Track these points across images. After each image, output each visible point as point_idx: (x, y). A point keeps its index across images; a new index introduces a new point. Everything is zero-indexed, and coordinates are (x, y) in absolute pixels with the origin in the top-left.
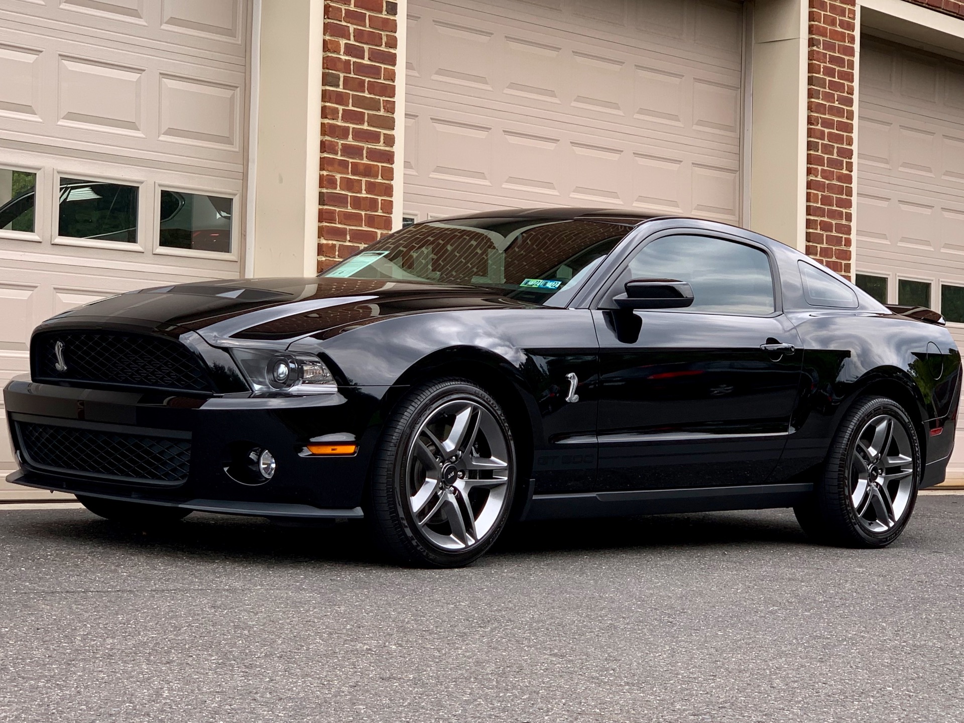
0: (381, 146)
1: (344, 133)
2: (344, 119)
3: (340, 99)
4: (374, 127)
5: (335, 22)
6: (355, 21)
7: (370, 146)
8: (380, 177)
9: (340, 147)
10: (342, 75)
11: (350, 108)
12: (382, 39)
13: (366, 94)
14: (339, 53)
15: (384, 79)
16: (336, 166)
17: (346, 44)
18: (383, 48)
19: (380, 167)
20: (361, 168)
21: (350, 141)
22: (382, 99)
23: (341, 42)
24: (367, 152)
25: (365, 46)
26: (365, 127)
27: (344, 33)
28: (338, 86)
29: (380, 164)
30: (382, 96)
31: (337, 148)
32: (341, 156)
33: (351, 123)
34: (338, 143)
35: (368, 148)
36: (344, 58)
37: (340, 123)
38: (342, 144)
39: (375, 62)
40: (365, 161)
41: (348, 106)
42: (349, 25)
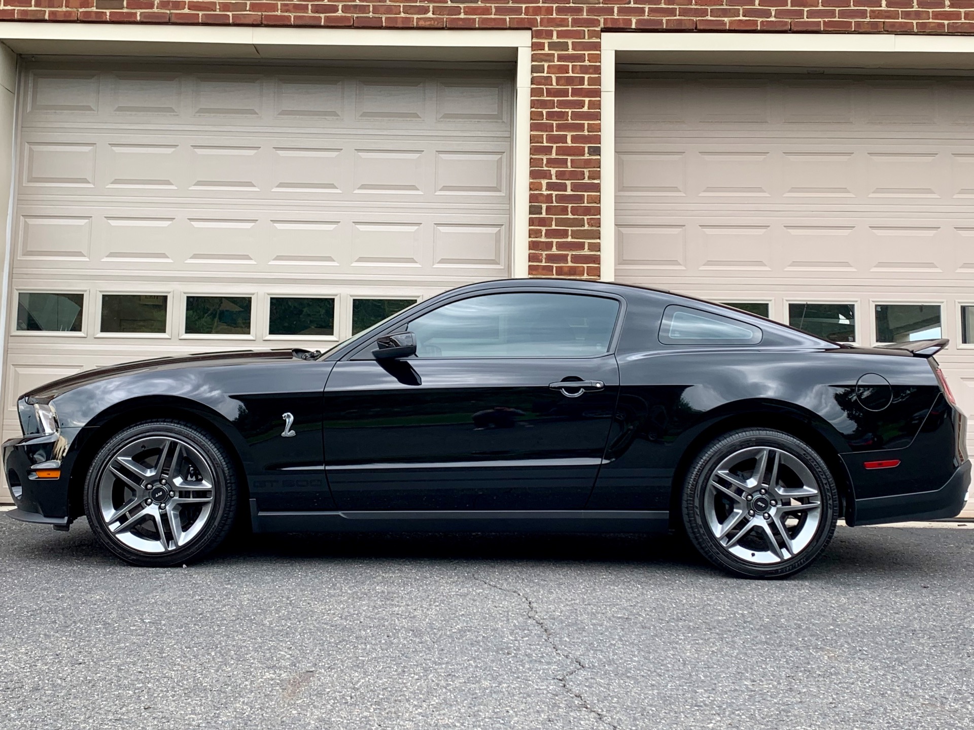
0: (586, 252)
1: (549, 246)
2: (547, 236)
3: (543, 222)
4: (577, 238)
5: (537, 169)
6: (556, 166)
7: (574, 253)
8: (585, 275)
9: (544, 256)
10: (544, 206)
11: (554, 227)
12: (584, 174)
13: (570, 216)
14: (541, 190)
15: (588, 203)
16: (540, 271)
17: (547, 183)
18: (586, 181)
19: (586, 268)
20: (566, 270)
21: (554, 251)
22: (586, 218)
23: (542, 182)
24: (572, 258)
25: (567, 182)
26: (569, 239)
27: (547, 175)
28: (541, 213)
29: (585, 266)
30: (586, 216)
31: (541, 257)
32: (546, 262)
33: (554, 238)
34: (542, 254)
35: (572, 255)
36: (545, 193)
37: (543, 239)
38: (546, 254)
39: (578, 191)
40: (570, 264)
41: (551, 225)
42: (550, 169)
